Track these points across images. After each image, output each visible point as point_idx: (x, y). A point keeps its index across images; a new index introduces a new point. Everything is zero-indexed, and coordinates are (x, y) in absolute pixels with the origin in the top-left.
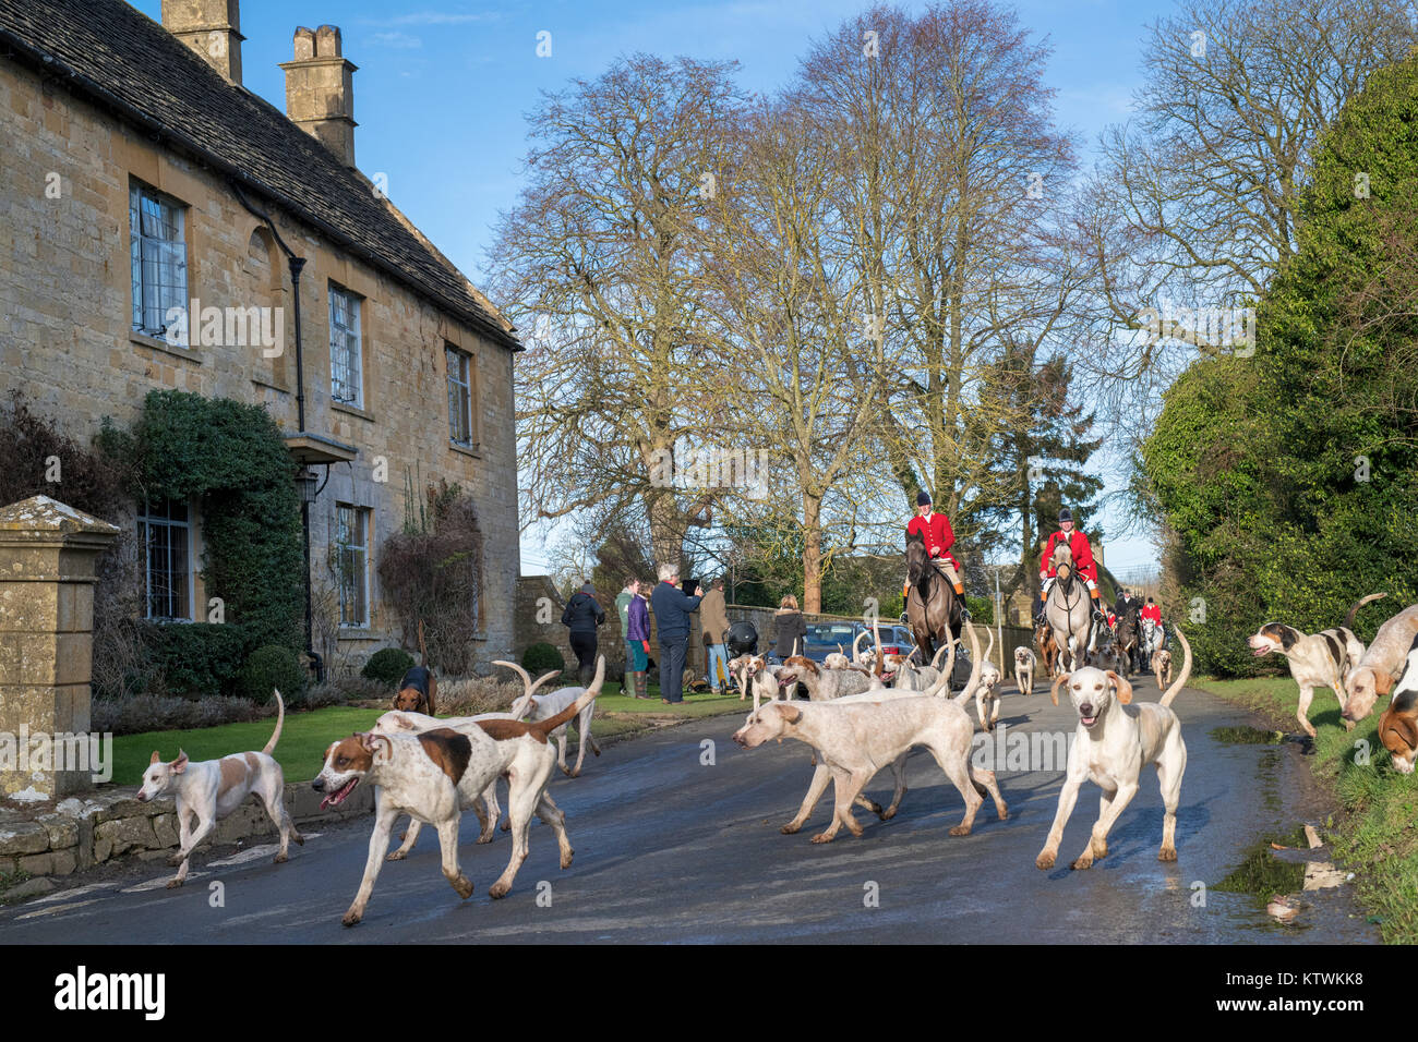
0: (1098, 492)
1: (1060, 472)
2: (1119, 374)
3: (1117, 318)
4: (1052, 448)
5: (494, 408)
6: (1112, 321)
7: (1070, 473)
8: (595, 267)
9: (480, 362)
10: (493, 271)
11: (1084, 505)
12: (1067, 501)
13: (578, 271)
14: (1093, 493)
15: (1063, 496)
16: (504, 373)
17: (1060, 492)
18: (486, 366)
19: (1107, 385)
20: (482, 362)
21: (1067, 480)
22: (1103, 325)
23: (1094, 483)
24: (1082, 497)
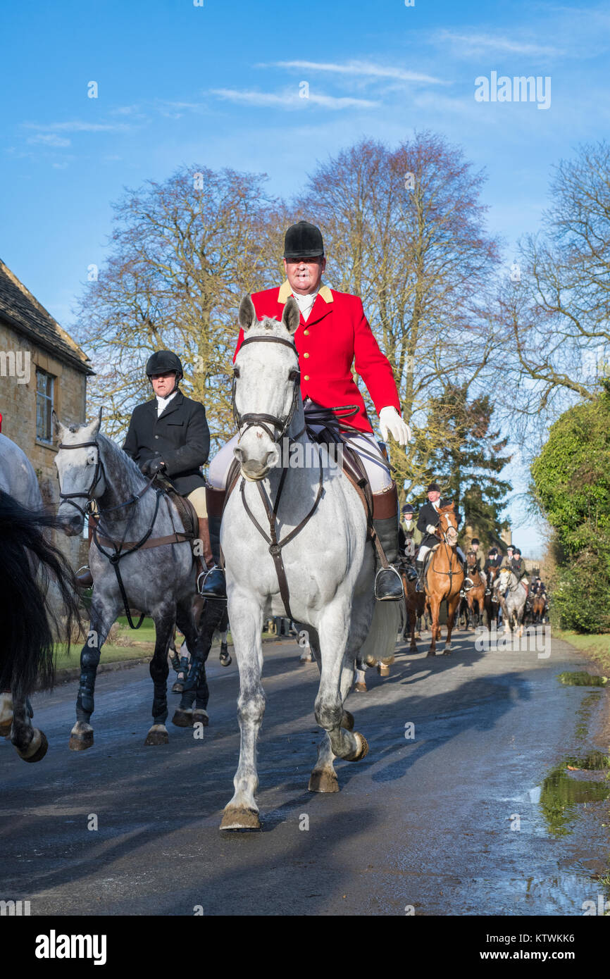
0: (508, 493)
1: (482, 478)
2: (525, 411)
3: (525, 370)
4: (478, 460)
5: (71, 416)
6: (522, 372)
7: (489, 478)
8: (157, 315)
9: (62, 382)
10: (83, 315)
11: (498, 501)
12: (486, 498)
13: (144, 318)
14: (504, 493)
15: (484, 495)
16: (79, 392)
17: (481, 492)
18: (66, 385)
19: (516, 417)
20: (63, 382)
21: (487, 483)
22: (514, 375)
23: (506, 486)
24: (497, 496)
